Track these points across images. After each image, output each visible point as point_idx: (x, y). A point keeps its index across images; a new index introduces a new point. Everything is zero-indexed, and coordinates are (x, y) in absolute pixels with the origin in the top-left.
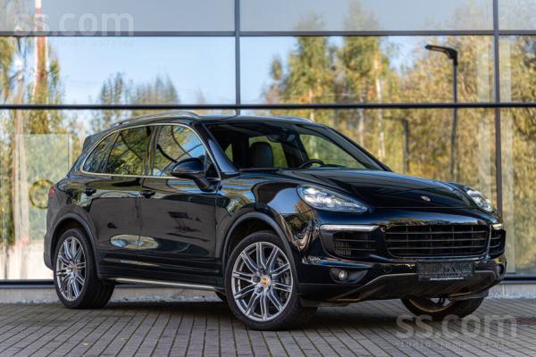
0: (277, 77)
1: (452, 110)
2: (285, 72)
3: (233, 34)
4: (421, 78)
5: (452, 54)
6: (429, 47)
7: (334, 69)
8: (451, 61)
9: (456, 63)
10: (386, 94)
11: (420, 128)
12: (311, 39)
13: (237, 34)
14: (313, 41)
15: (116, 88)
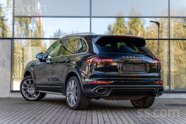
0: (109, 30)
1: (158, 40)
2: (112, 29)
3: (89, 17)
4: (152, 31)
5: (158, 24)
6: (151, 21)
7: (126, 28)
8: (158, 26)
9: (159, 26)
13: (90, 17)
15: (59, 33)
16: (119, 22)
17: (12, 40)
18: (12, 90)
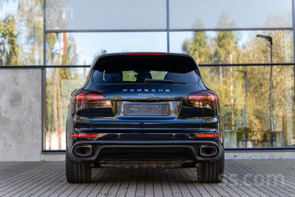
3: (166, 30)
5: (270, 39)
6: (258, 36)
9: (271, 44)
10: (235, 59)
11: (250, 76)
12: (200, 32)
14: (202, 33)
16: (198, 37)
17: (42, 69)
18: (44, 149)
